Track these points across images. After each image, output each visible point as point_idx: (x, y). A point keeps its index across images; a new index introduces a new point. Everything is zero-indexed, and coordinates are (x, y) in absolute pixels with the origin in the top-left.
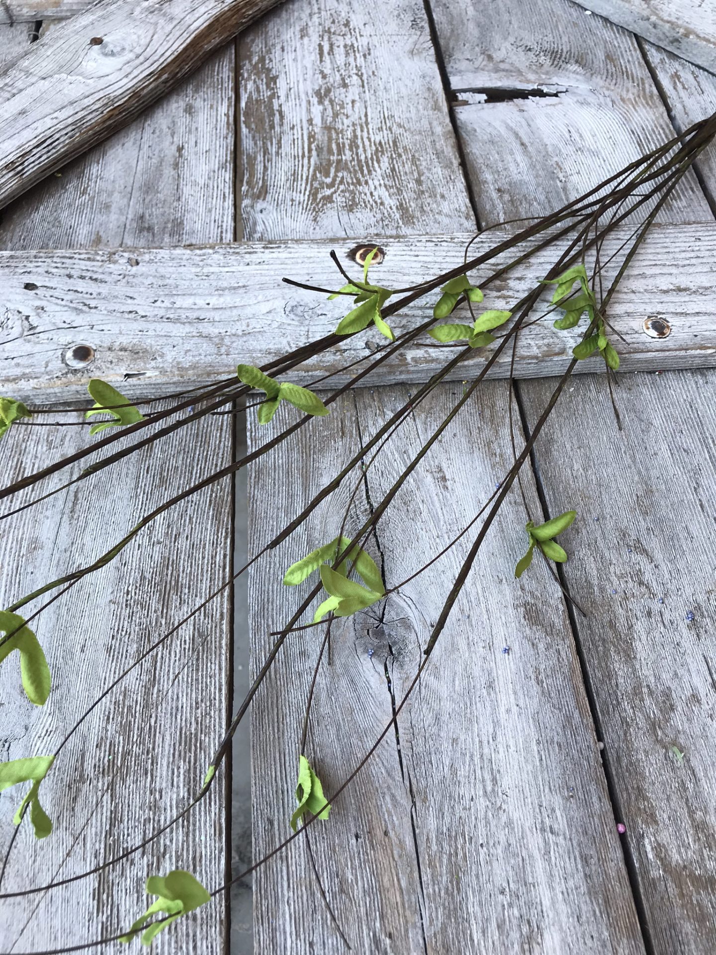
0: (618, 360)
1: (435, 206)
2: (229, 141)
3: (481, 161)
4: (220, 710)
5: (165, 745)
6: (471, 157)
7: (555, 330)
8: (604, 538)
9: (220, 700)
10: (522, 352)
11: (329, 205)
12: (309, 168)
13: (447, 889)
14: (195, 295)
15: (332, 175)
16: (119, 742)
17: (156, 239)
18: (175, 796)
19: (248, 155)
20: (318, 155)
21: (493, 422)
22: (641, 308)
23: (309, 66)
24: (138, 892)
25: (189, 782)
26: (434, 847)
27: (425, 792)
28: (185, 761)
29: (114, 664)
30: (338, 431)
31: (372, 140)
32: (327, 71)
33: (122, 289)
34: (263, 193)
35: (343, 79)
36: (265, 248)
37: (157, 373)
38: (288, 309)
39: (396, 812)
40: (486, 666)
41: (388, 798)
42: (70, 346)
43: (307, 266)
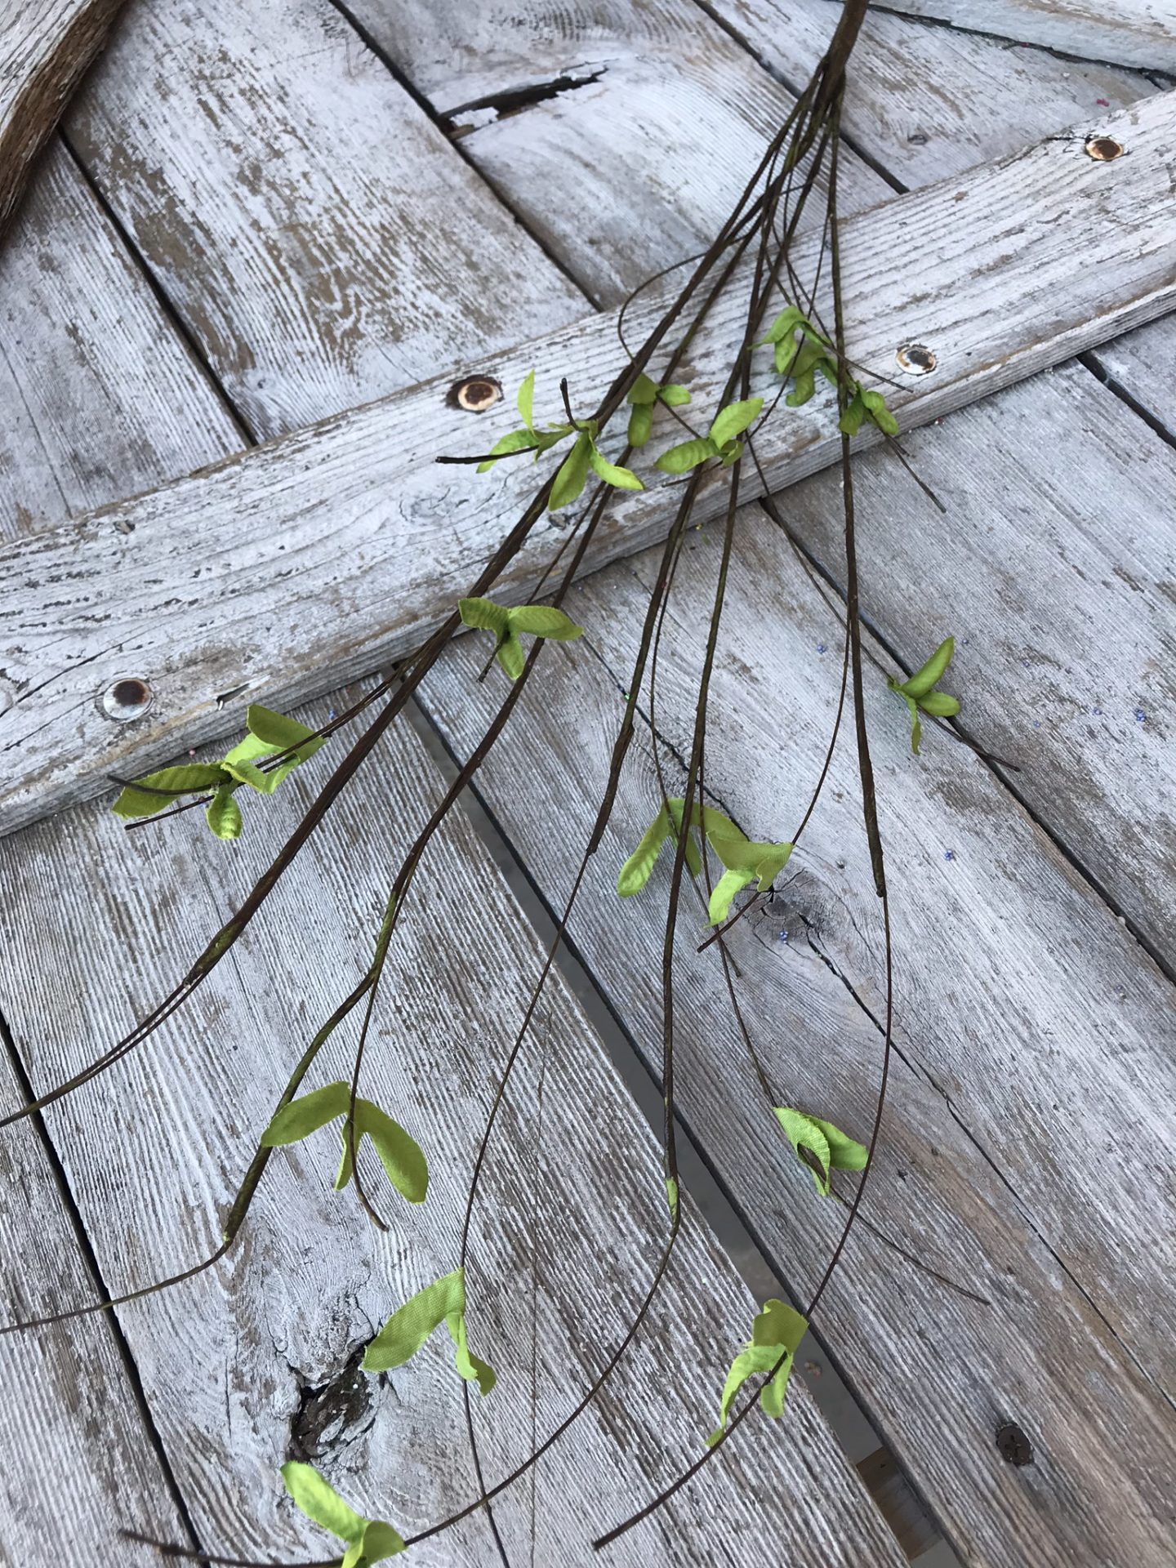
0: (894, 421)
1: (514, 293)
2: (144, 294)
3: (541, 207)
4: (627, 1105)
5: (581, 1189)
6: (524, 206)
7: (791, 409)
8: (988, 662)
9: (620, 1092)
10: (766, 454)
11: (360, 342)
12: (296, 296)
13: (1046, 1180)
14: (253, 541)
15: (338, 295)
16: (513, 1217)
17: (120, 483)
18: (634, 1247)
19: (187, 307)
20: (299, 274)
21: (765, 565)
22: (883, 341)
23: (203, 138)
24: (659, 1392)
25: (643, 1219)
26: (1002, 1139)
27: (953, 1078)
28: (620, 1195)
29: (439, 1116)
30: (564, 663)
31: (368, 225)
32: (237, 139)
33: (129, 573)
34: (246, 358)
35: (269, 145)
36: (318, 434)
37: (267, 678)
38: (408, 512)
39: (932, 1121)
40: (936, 886)
41: (912, 1109)
42: (101, 690)
43: (396, 440)
